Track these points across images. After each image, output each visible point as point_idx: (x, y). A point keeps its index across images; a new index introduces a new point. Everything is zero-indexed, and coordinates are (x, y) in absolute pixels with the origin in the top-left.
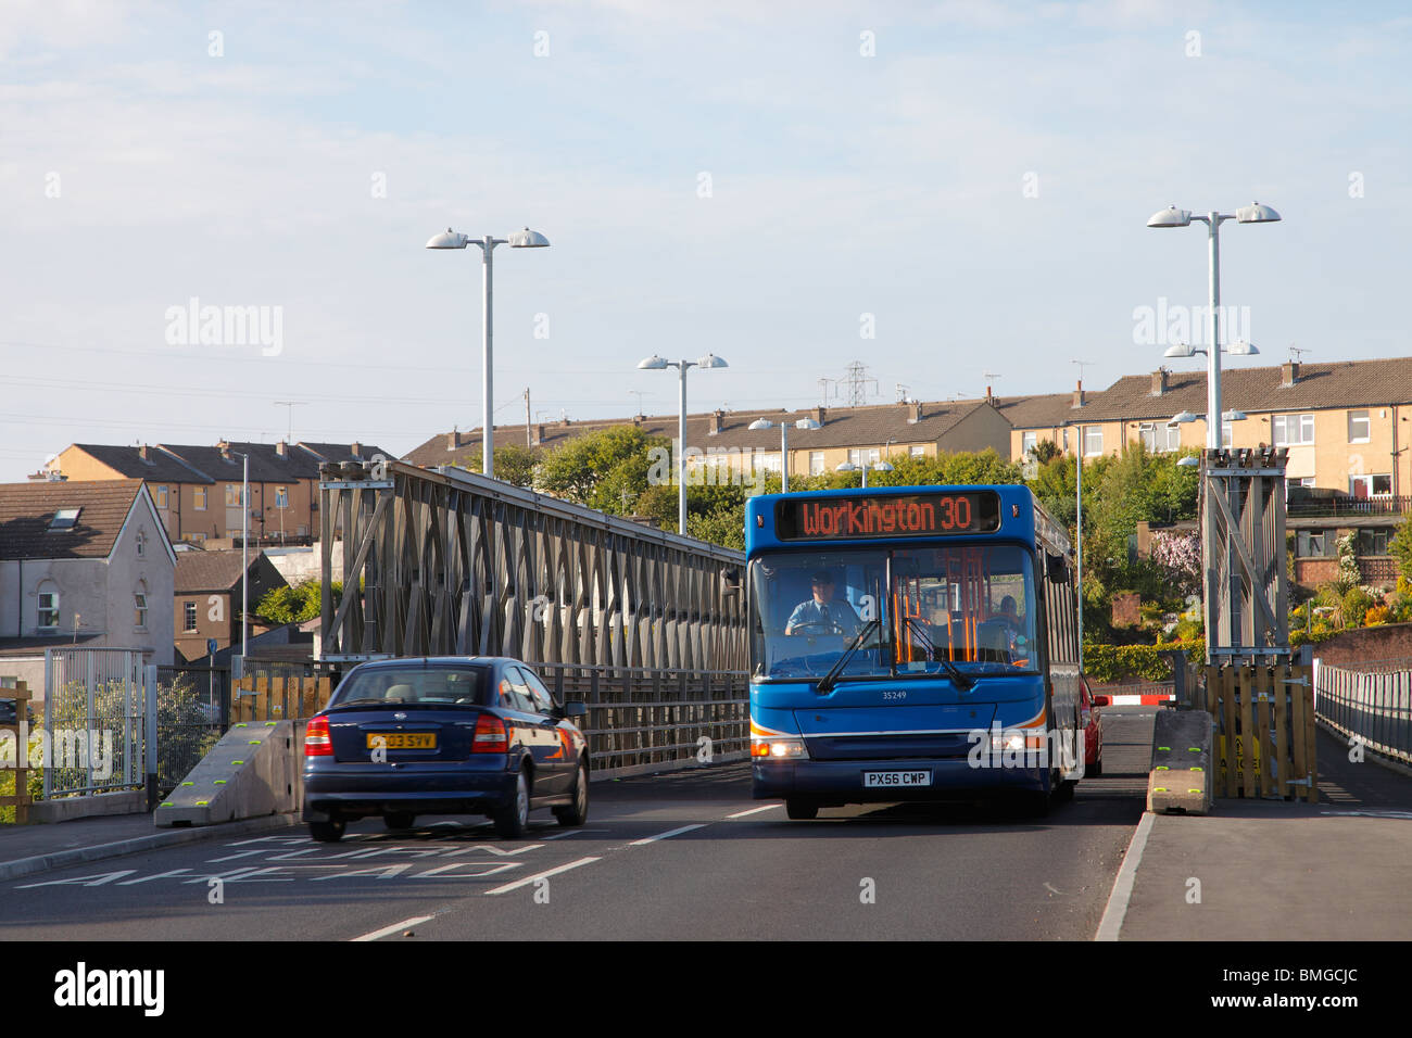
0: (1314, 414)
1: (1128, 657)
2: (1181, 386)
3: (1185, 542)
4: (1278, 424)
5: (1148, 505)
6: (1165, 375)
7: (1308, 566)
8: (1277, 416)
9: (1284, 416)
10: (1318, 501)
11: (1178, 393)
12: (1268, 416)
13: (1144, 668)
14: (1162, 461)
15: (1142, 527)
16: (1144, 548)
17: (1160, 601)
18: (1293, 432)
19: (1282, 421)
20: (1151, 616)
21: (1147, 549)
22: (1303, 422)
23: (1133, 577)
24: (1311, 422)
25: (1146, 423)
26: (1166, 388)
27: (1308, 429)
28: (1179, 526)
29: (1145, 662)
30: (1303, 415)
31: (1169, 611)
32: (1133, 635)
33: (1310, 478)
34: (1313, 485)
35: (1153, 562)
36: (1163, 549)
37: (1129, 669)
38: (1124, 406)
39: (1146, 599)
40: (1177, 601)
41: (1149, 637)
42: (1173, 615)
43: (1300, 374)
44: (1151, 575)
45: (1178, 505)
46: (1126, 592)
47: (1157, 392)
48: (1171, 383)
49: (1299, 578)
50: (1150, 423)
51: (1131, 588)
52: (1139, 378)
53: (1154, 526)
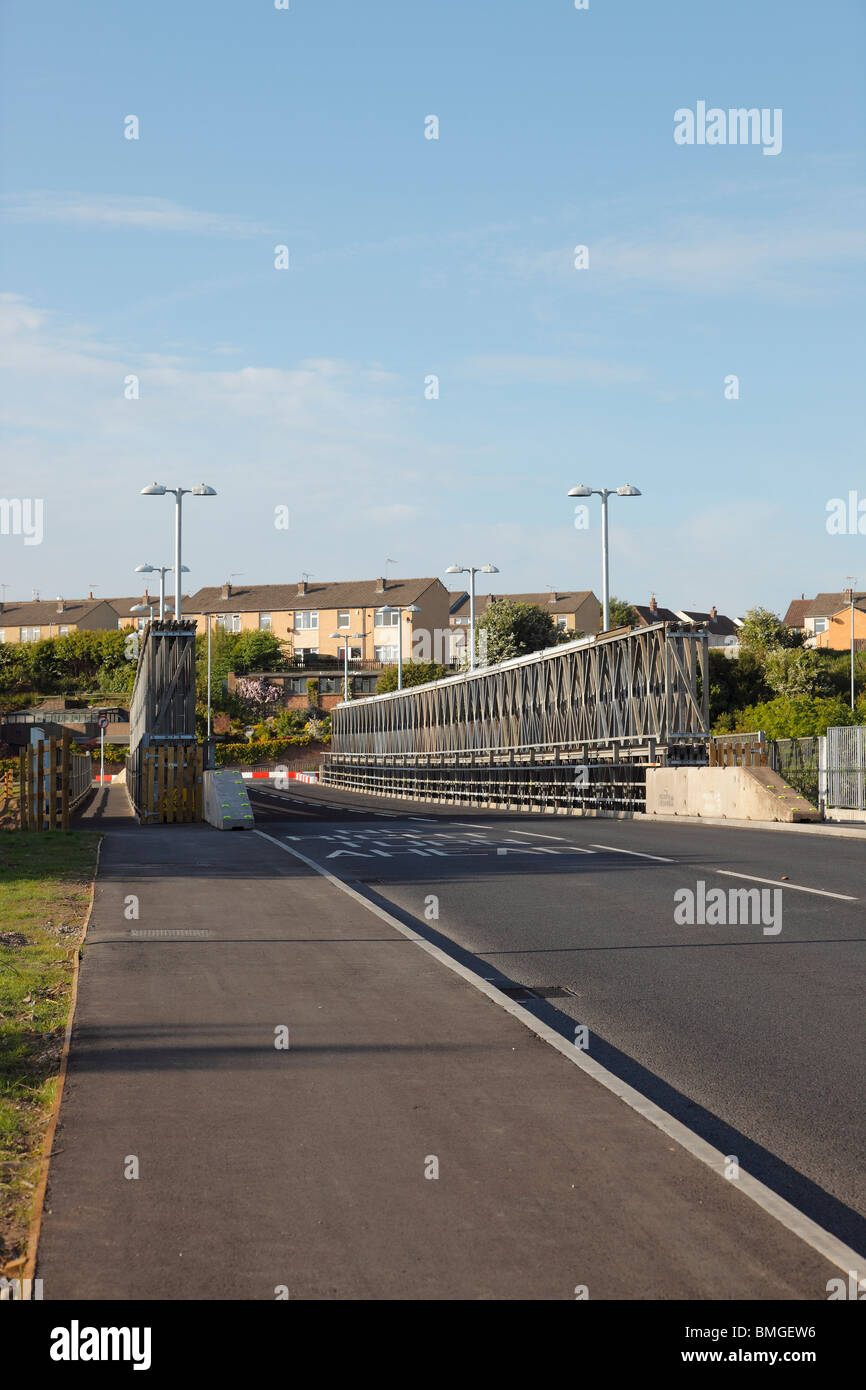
0: (318, 612)
1: (233, 751)
2: (238, 594)
3: (256, 685)
4: (297, 617)
5: (232, 663)
6: (230, 587)
7: (325, 698)
8: (263, 614)
9: (301, 613)
10: (321, 661)
11: (237, 598)
12: (292, 613)
13: (242, 758)
14: (236, 638)
15: (231, 675)
16: (232, 688)
17: (241, 718)
18: (306, 623)
19: (300, 616)
20: (236, 727)
21: (234, 688)
22: (312, 616)
23: (225, 705)
24: (317, 616)
25: (220, 615)
26: (230, 595)
27: (315, 620)
28: (251, 675)
29: (243, 753)
30: (312, 612)
31: (246, 725)
32: (228, 738)
33: (315, 649)
34: (317, 652)
35: (237, 695)
36: (243, 688)
37: (233, 758)
38: (207, 604)
39: (233, 717)
40: (250, 718)
41: (238, 739)
42: (250, 727)
43: (309, 589)
44: (236, 703)
45: (248, 663)
46: (221, 713)
47: (225, 597)
48: (233, 592)
49: (320, 705)
50: (223, 615)
51: (224, 711)
52: (213, 589)
53: (238, 675)
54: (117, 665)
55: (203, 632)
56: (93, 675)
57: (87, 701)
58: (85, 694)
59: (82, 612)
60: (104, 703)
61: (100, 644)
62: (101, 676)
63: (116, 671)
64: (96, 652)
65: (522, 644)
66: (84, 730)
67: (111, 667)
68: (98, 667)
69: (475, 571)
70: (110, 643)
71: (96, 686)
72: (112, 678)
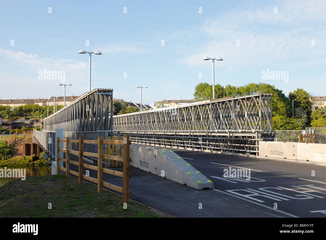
54: (35, 111)
55: (53, 105)
56: (31, 113)
57: (29, 118)
58: (29, 117)
59: (27, 101)
60: (33, 118)
61: (32, 107)
62: (32, 113)
63: (35, 112)
64: (31, 108)
65: (116, 108)
66: (29, 124)
67: (34, 111)
68: (31, 111)
69: (142, 87)
70: (34, 107)
71: (31, 115)
72: (34, 114)
